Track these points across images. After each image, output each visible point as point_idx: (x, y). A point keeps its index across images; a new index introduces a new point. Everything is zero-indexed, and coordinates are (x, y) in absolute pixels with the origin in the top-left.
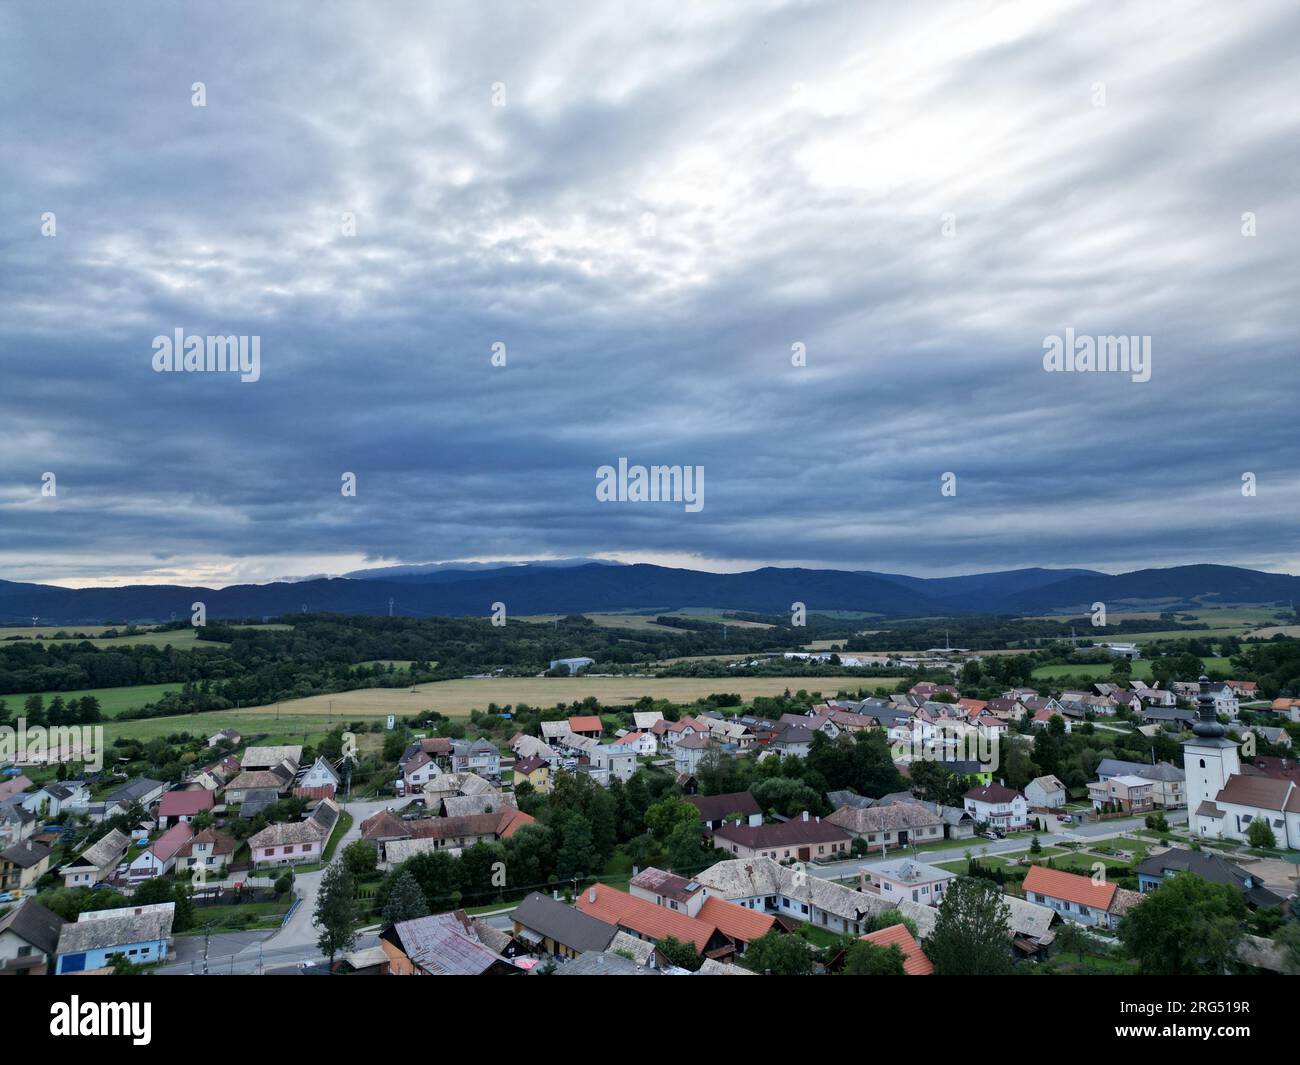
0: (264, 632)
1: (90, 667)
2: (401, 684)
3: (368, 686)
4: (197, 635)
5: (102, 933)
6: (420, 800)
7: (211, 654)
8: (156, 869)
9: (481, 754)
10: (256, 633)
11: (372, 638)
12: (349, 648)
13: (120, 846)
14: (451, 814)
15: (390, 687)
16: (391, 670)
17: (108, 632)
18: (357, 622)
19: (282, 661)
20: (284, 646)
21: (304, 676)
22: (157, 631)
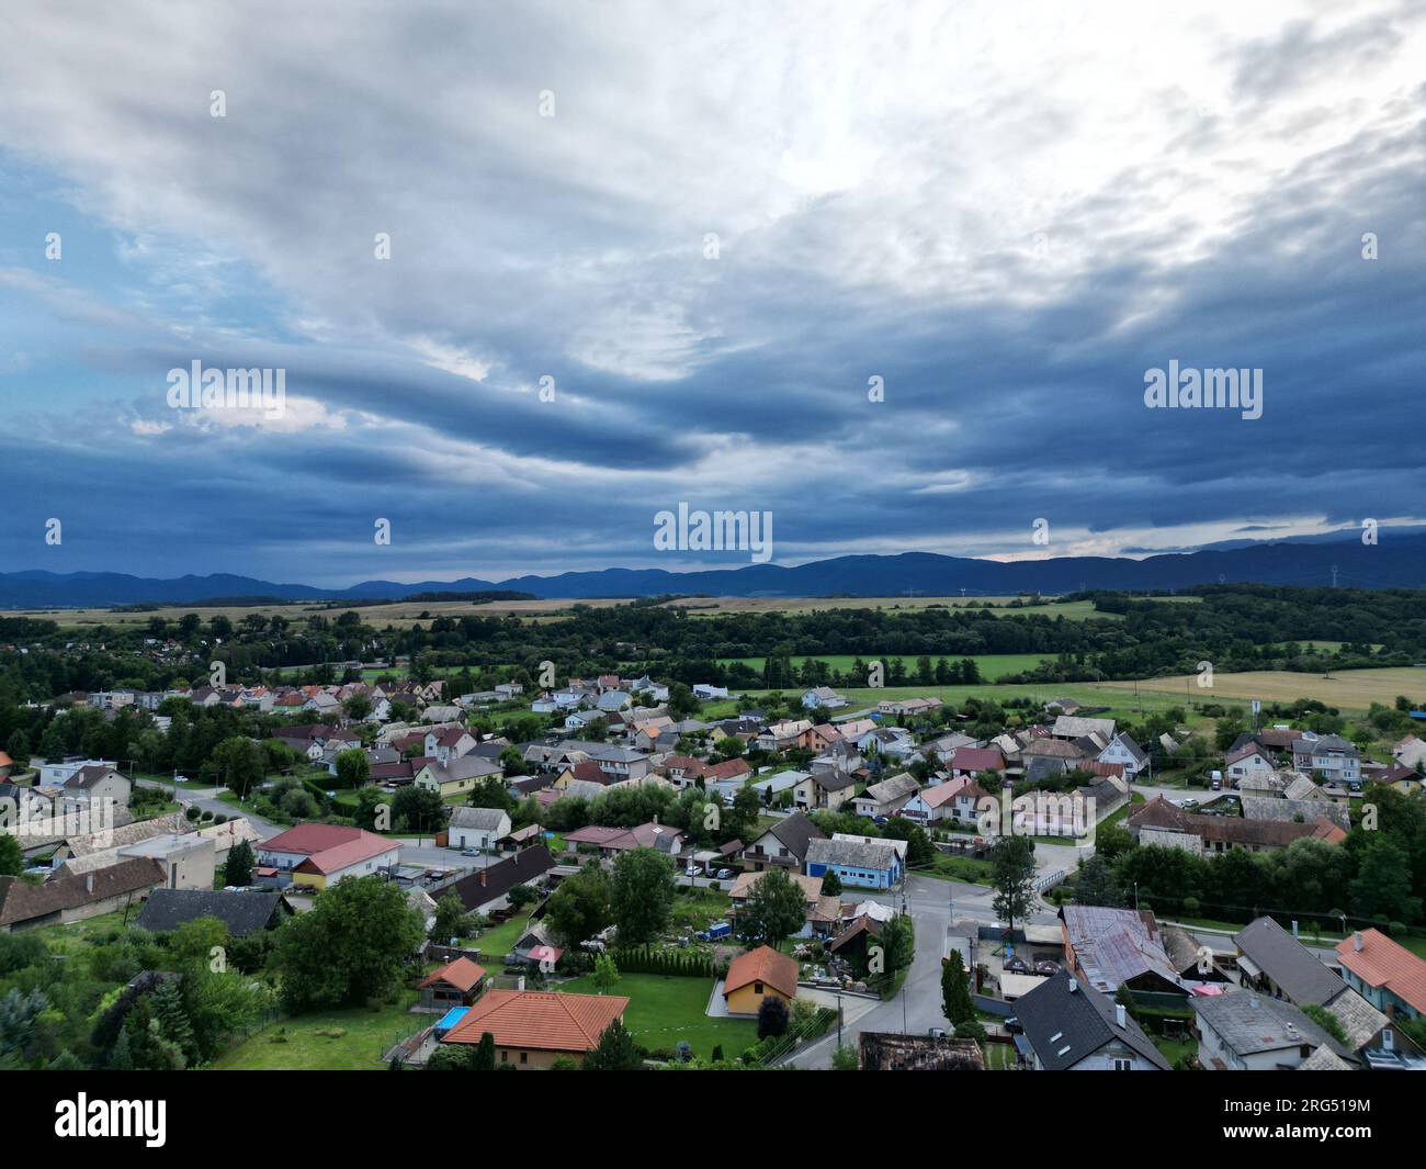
0: (1163, 604)
1: (986, 633)
2: (1315, 669)
3: (1269, 668)
4: (1094, 607)
5: (839, 853)
6: (1233, 797)
7: (1103, 625)
8: (926, 813)
9: (1330, 754)
10: (1154, 605)
11: (1297, 612)
12: (1268, 624)
13: (907, 788)
14: (1249, 816)
15: (1301, 671)
16: (1311, 651)
17: (1014, 602)
18: (1285, 594)
19: (1181, 636)
20: (1184, 620)
21: (1190, 652)
22: (1061, 601)
